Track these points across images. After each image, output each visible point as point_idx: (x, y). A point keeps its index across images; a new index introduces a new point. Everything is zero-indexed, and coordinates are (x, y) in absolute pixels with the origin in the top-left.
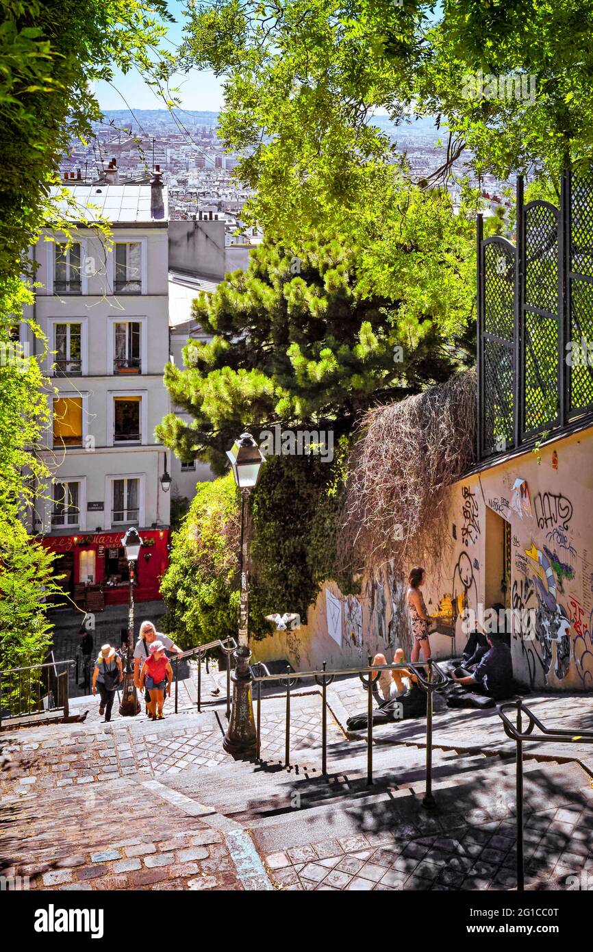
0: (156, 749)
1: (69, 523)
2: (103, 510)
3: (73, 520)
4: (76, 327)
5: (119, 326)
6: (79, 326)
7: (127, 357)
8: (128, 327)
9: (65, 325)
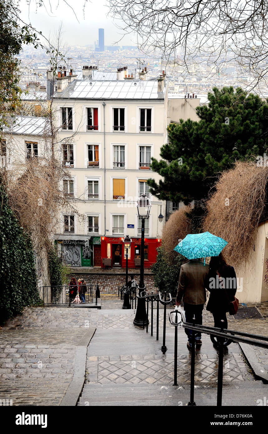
0: (107, 320)
1: (119, 232)
2: (134, 228)
3: (122, 231)
4: (122, 147)
5: (141, 148)
6: (124, 147)
7: (145, 162)
8: (145, 148)
9: (118, 146)
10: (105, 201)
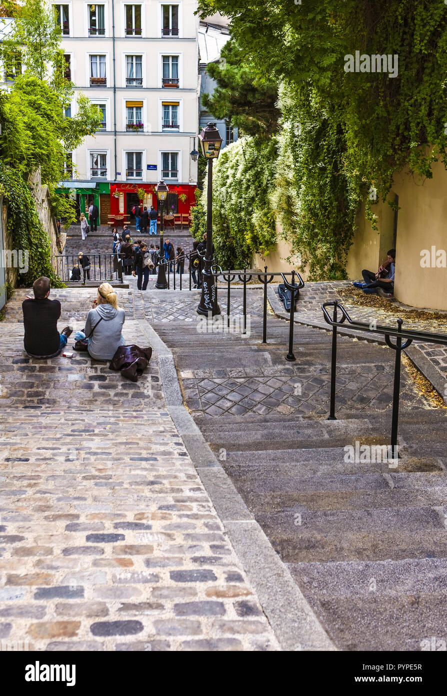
1: (137, 176)
2: (156, 170)
3: (139, 174)
4: (139, 58)
5: (165, 58)
6: (141, 56)
7: (171, 78)
8: (171, 59)
9: (132, 56)
10: (115, 132)
